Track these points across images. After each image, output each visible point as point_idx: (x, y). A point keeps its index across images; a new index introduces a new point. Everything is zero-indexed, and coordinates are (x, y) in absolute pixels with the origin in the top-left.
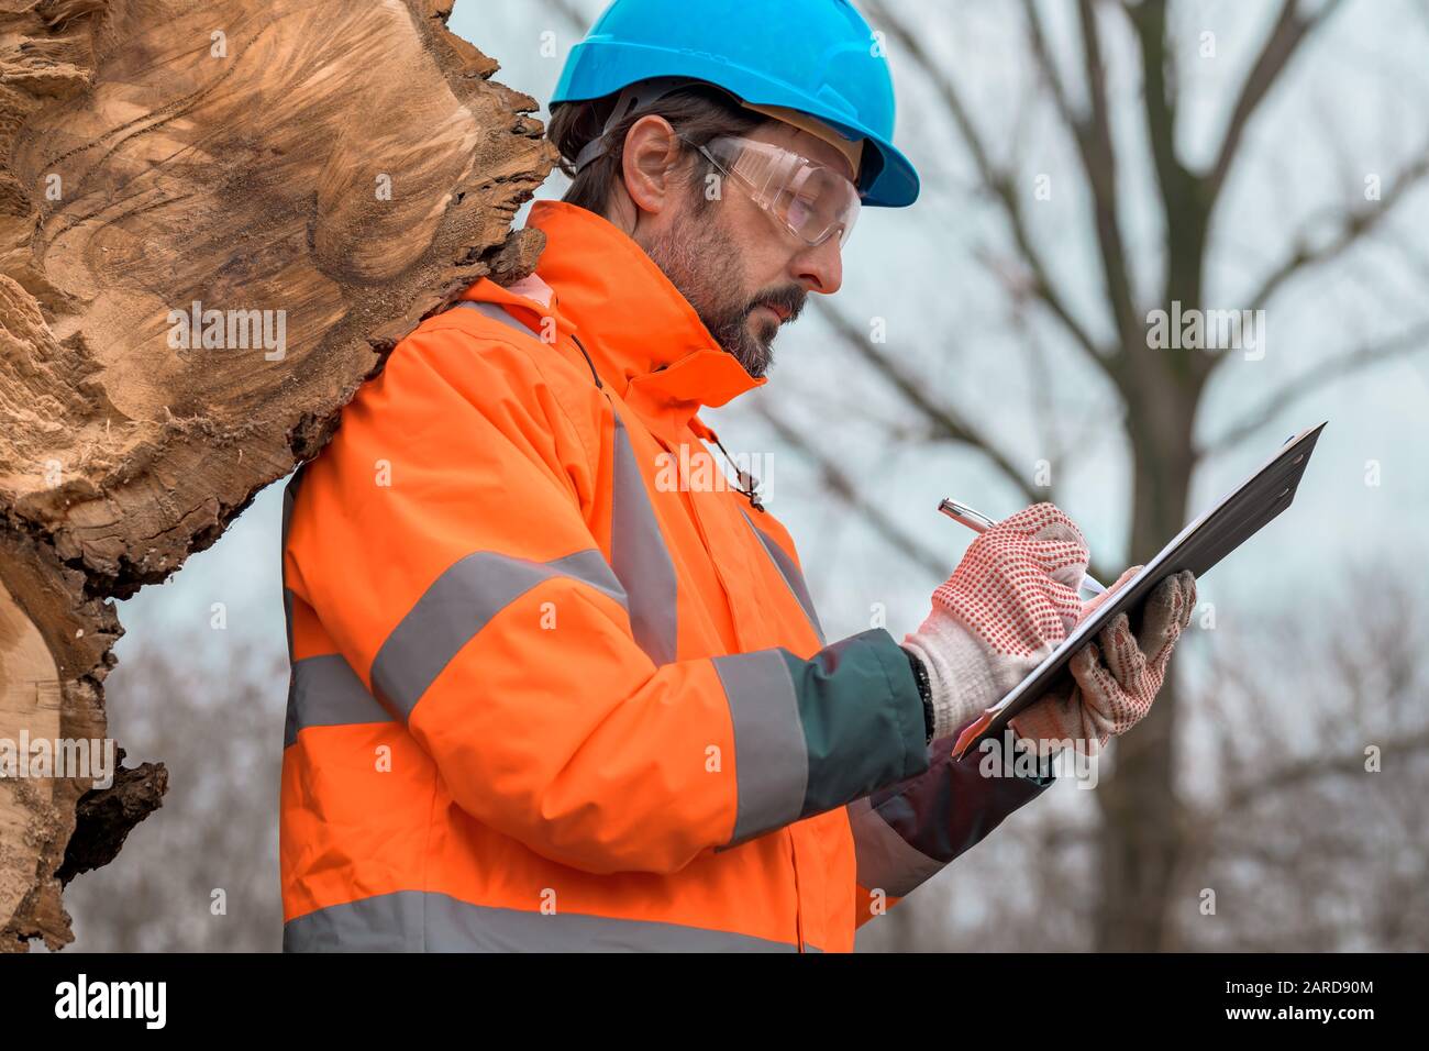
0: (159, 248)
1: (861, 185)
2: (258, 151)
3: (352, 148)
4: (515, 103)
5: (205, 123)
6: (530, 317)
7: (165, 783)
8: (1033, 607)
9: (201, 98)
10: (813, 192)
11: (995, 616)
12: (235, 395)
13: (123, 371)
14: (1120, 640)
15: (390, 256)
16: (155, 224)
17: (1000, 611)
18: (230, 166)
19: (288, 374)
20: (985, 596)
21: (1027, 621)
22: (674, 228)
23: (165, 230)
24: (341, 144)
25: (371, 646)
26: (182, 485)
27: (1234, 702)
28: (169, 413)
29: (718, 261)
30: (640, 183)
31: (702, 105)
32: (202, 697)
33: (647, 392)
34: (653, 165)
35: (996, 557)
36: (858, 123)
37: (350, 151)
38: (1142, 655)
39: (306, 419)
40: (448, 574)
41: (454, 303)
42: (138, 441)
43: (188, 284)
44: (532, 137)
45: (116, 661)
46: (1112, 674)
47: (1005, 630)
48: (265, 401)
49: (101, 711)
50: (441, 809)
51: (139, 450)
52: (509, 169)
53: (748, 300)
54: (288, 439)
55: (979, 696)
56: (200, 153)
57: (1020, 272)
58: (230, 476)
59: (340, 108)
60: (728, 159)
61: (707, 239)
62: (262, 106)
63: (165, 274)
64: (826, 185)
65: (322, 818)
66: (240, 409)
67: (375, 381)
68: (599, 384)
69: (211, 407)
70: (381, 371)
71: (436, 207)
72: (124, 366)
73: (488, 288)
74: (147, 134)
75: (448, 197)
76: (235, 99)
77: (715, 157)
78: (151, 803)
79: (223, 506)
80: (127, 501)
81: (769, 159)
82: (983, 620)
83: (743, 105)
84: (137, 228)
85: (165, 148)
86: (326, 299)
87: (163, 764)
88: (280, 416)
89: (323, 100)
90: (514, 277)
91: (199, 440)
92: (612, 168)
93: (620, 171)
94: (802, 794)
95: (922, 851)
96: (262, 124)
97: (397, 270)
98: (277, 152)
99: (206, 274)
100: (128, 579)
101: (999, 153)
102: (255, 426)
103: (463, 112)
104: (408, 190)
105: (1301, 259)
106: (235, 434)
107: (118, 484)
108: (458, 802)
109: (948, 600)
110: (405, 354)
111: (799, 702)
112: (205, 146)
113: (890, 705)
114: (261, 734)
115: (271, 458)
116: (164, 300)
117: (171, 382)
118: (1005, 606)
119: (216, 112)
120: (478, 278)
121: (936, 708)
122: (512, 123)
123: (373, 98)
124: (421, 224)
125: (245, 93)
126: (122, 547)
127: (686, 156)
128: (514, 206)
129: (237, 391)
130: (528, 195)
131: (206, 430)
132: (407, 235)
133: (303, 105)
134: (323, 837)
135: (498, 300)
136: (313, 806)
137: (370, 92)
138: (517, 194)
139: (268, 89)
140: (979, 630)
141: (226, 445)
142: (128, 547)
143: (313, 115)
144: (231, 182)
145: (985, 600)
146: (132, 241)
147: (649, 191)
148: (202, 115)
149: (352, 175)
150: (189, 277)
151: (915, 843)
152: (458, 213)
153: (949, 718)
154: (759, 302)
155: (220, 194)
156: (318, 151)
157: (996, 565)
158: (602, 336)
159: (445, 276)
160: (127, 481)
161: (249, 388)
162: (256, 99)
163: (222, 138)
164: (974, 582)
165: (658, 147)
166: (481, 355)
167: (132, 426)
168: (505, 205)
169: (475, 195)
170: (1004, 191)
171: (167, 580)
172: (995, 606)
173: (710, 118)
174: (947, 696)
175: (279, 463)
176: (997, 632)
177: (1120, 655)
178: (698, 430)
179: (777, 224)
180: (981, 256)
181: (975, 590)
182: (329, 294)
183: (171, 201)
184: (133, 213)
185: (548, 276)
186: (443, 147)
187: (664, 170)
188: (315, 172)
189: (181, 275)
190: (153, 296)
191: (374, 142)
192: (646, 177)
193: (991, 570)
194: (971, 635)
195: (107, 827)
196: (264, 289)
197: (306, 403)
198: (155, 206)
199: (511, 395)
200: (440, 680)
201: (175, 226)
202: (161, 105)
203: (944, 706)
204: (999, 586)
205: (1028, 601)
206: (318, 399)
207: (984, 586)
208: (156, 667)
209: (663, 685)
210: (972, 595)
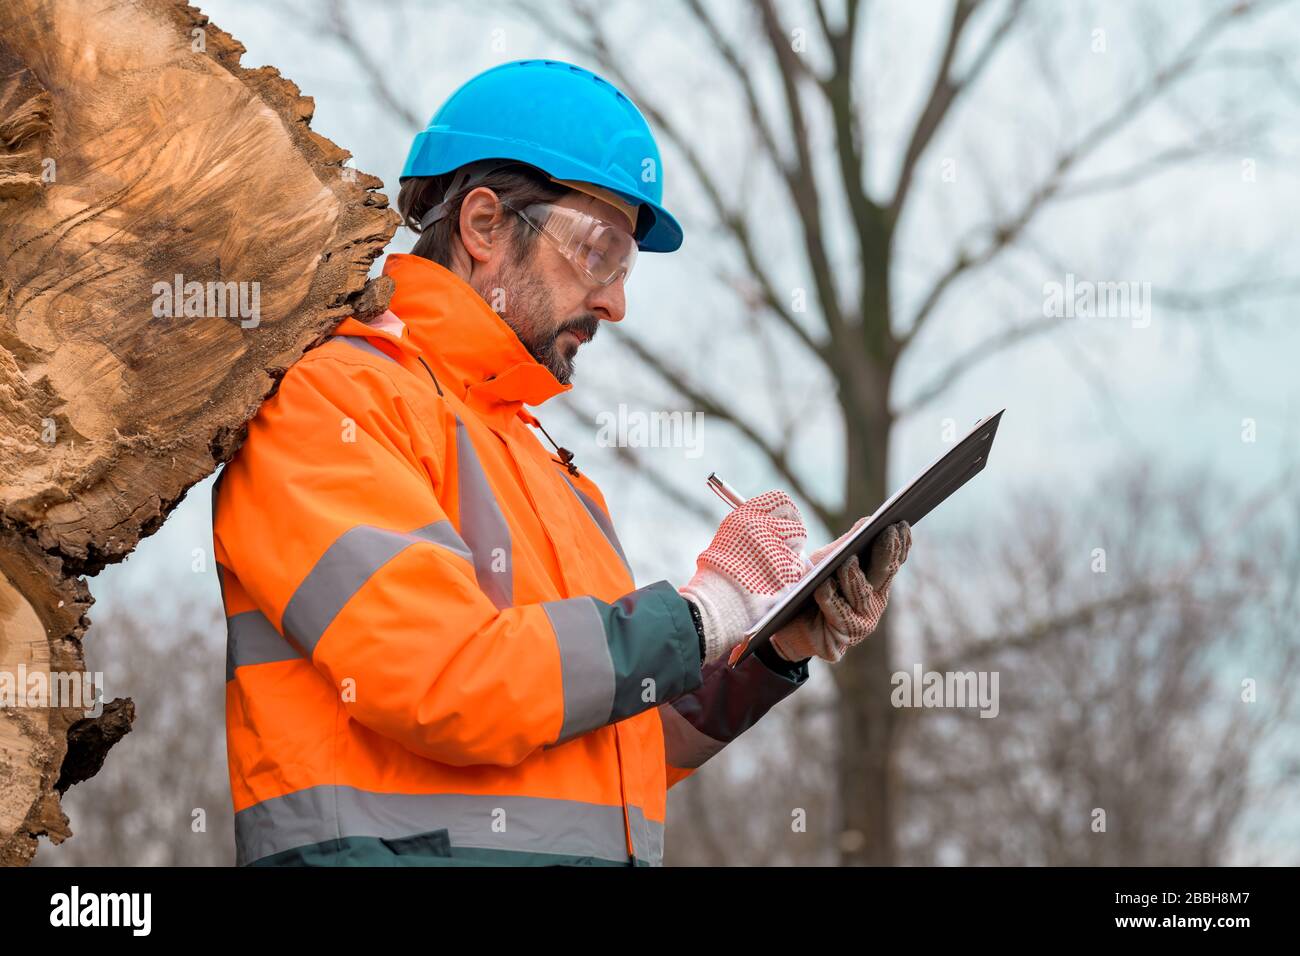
0: (103, 309)
1: (638, 236)
2: (173, 231)
3: (244, 224)
4: (366, 182)
5: (131, 211)
6: (386, 345)
7: (133, 712)
8: (775, 559)
9: (126, 194)
10: (605, 246)
11: (747, 567)
12: (167, 417)
13: (81, 403)
14: (852, 576)
15: (277, 304)
16: (98, 291)
17: (750, 563)
18: (152, 243)
19: (206, 399)
20: (738, 553)
21: (771, 569)
22: (500, 274)
23: (106, 295)
24: (234, 222)
25: (280, 602)
26: (131, 487)
27: (932, 601)
28: (117, 434)
29: (534, 298)
30: (474, 239)
31: (520, 180)
32: (160, 643)
33: (479, 395)
34: (482, 225)
35: (744, 524)
36: (637, 191)
37: (242, 226)
38: (870, 586)
39: (222, 431)
40: (336, 543)
41: (328, 337)
42: (96, 456)
43: (126, 335)
44: (380, 208)
45: (90, 623)
46: (847, 601)
47: (754, 577)
48: (189, 419)
49: (81, 662)
50: (343, 724)
51: (97, 463)
52: (363, 233)
53: (558, 325)
54: (209, 447)
55: (737, 627)
56: (129, 234)
57: (753, 287)
58: (167, 478)
59: (233, 194)
60: (540, 220)
61: (526, 281)
62: (173, 196)
63: (109, 328)
64: (614, 240)
65: (258, 735)
66: (171, 427)
67: (272, 399)
68: (440, 393)
69: (149, 426)
70: (276, 392)
71: (310, 266)
72: (82, 399)
73: (353, 325)
74: (88, 223)
75: (319, 257)
76: (152, 192)
77: (532, 219)
78: (123, 729)
79: (163, 501)
80: (90, 501)
81: (572, 221)
82: (738, 570)
83: (552, 180)
84: (85, 295)
85: (102, 232)
86: (231, 340)
87: (130, 698)
88: (201, 431)
89: (219, 189)
90: (374, 315)
91: (142, 452)
92: (452, 228)
93: (458, 230)
94: (611, 705)
95: (709, 734)
96: (175, 210)
97: (284, 315)
98: (187, 230)
99: (139, 327)
100: (96, 560)
101: (731, 197)
102: (184, 439)
103: (326, 192)
104: (288, 253)
105: (962, 265)
106: (169, 446)
107: (83, 489)
108: (355, 717)
109: (710, 559)
110: (295, 379)
111: (607, 635)
112: (132, 229)
113: (675, 637)
114: (205, 667)
115: (198, 463)
116: (109, 348)
117: (117, 410)
118: (753, 560)
119: (139, 203)
120: (346, 317)
121: (707, 638)
122: (363, 198)
123: (257, 185)
124: (300, 278)
125: (160, 187)
126: (89, 537)
127: (508, 219)
128: (369, 261)
129: (168, 414)
130: (379, 252)
131: (147, 444)
132: (289, 288)
133: (204, 193)
134: (260, 747)
135: (361, 334)
136: (250, 725)
137: (255, 181)
138: (371, 252)
139: (178, 183)
140: (736, 577)
141: (162, 455)
142: (94, 536)
143: (212, 201)
144: (153, 255)
145: (738, 556)
146: (82, 305)
147: (480, 245)
148: (128, 206)
149: (245, 244)
150: (127, 330)
151: (702, 729)
152: (327, 268)
153: (717, 646)
154: (564, 328)
155: (145, 265)
156: (218, 227)
157: (746, 529)
158: (444, 355)
159: (320, 317)
160: (89, 487)
161: (177, 411)
162: (169, 191)
163: (144, 222)
164: (729, 544)
165: (487, 211)
166: (353, 378)
167: (91, 445)
168: (363, 261)
169: (339, 254)
170: (737, 227)
171: (124, 560)
172: (746, 559)
173: (527, 190)
174: (714, 629)
175: (204, 466)
176: (749, 577)
177: (852, 586)
178: (525, 418)
179: (577, 269)
180: (722, 277)
181: (730, 550)
182: (233, 336)
183: (109, 273)
184: (81, 283)
185: (399, 313)
186: (313, 219)
187: (491, 229)
188: (216, 244)
189: (120, 329)
190: (100, 345)
191: (260, 218)
192: (478, 234)
193: (741, 534)
194: (730, 582)
195: (91, 748)
196: (184, 335)
197: (221, 420)
198: (97, 277)
199: (376, 408)
200: (334, 625)
201: (113, 291)
202: (97, 200)
203: (713, 637)
204: (748, 545)
205: (771, 554)
206: (230, 416)
207: (737, 546)
208: (125, 624)
209: (506, 623)
210: (728, 554)
